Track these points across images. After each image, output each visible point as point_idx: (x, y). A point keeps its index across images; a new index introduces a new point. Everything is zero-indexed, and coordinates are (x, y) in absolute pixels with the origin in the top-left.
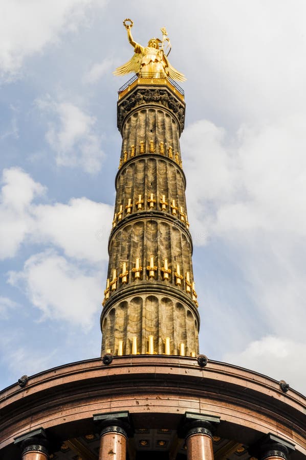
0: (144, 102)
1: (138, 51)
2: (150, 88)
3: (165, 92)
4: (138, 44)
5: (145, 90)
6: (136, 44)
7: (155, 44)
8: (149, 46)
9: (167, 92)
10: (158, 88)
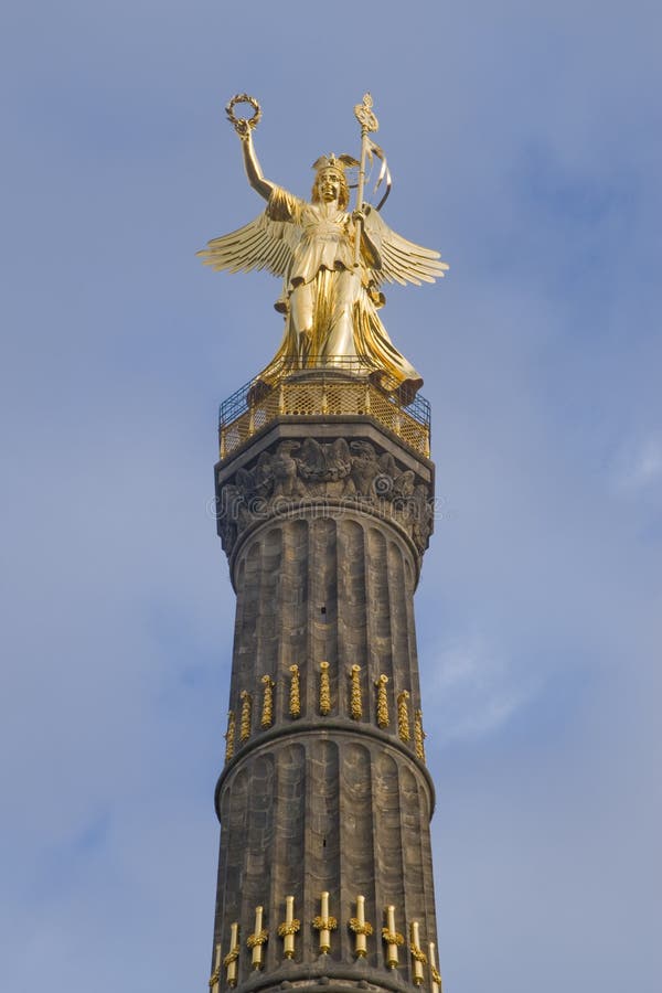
0: (300, 485)
1: (279, 212)
2: (318, 431)
3: (368, 446)
4: (278, 192)
5: (301, 440)
6: (271, 189)
7: (337, 185)
8: (316, 199)
9: (373, 443)
10: (341, 431)
